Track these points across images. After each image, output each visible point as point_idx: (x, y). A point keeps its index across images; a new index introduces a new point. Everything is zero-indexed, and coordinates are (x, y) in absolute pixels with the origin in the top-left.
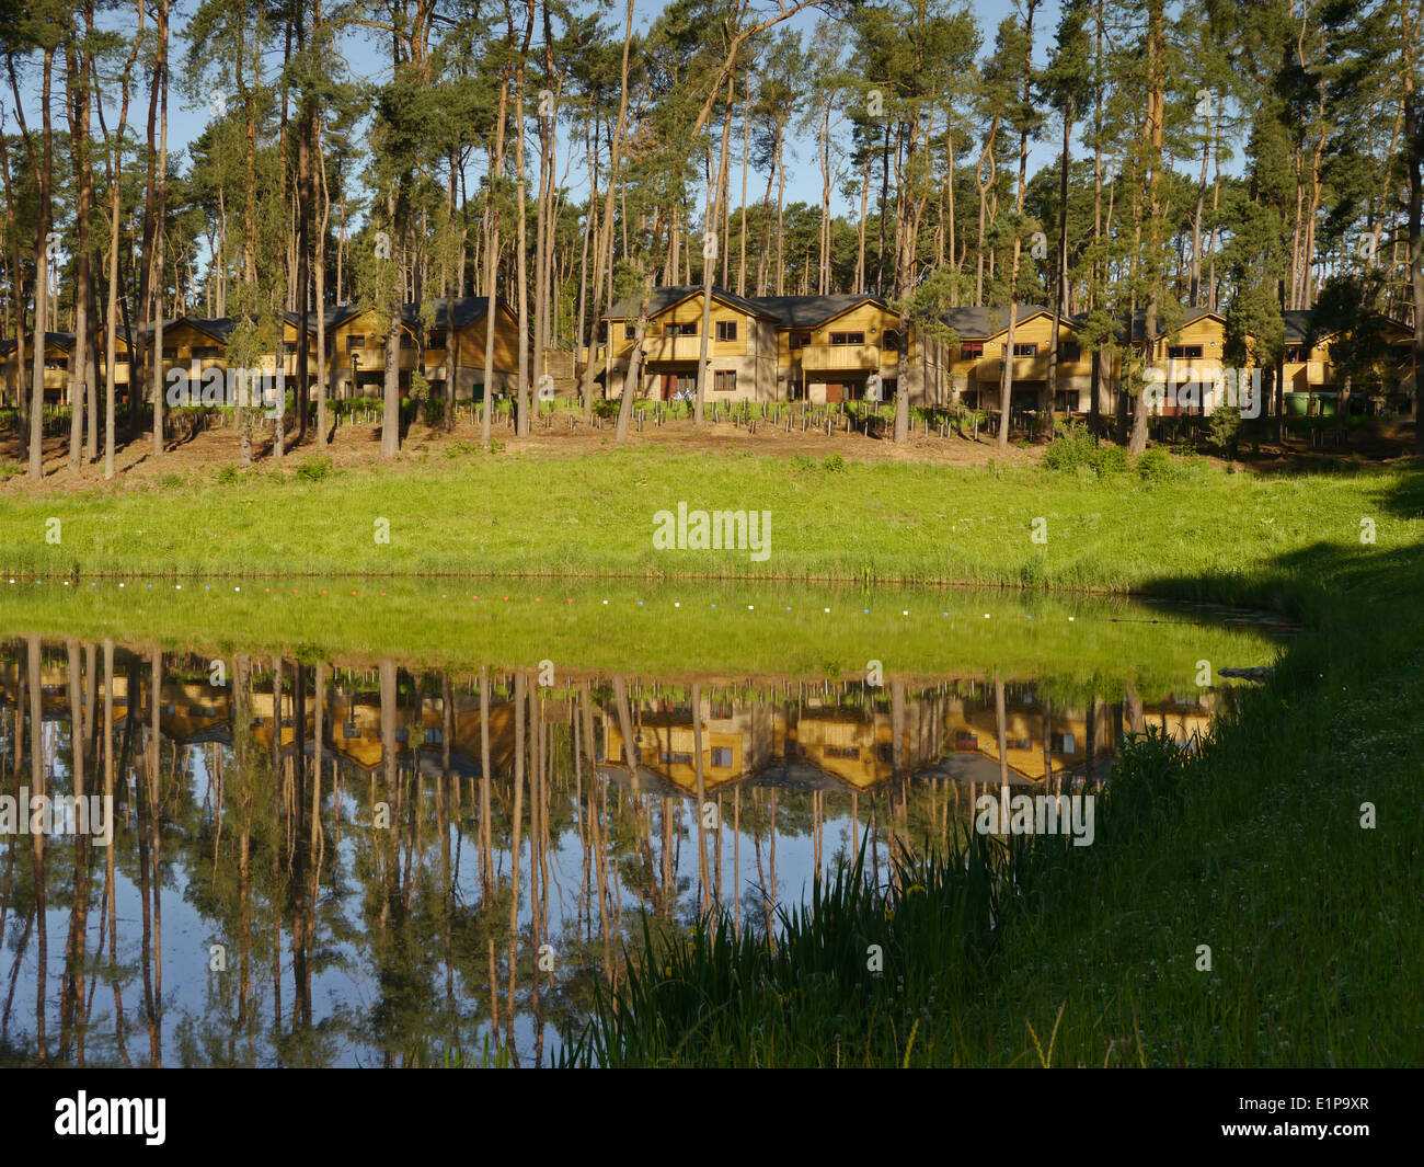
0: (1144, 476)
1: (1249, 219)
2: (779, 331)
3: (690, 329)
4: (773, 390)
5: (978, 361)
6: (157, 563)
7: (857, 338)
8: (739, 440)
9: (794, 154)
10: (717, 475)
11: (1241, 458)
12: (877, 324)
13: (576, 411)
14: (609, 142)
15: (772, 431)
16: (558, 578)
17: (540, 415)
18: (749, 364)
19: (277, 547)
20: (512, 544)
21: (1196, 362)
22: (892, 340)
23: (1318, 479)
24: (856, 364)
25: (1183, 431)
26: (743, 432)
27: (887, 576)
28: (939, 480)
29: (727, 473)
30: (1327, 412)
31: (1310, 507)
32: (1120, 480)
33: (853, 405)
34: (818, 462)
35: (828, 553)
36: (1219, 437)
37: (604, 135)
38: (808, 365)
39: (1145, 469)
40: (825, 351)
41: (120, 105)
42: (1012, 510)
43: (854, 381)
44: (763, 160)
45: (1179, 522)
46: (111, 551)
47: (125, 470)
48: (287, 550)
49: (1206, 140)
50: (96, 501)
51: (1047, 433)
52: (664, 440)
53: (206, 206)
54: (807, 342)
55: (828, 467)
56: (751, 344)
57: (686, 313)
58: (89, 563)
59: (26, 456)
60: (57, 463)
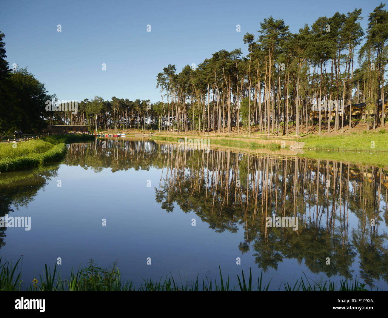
6: (353, 148)
41: (346, 67)
46: (344, 146)
47: (345, 131)
50: (341, 137)
53: (355, 84)
58: (341, 148)
59: (327, 129)
60: (332, 130)
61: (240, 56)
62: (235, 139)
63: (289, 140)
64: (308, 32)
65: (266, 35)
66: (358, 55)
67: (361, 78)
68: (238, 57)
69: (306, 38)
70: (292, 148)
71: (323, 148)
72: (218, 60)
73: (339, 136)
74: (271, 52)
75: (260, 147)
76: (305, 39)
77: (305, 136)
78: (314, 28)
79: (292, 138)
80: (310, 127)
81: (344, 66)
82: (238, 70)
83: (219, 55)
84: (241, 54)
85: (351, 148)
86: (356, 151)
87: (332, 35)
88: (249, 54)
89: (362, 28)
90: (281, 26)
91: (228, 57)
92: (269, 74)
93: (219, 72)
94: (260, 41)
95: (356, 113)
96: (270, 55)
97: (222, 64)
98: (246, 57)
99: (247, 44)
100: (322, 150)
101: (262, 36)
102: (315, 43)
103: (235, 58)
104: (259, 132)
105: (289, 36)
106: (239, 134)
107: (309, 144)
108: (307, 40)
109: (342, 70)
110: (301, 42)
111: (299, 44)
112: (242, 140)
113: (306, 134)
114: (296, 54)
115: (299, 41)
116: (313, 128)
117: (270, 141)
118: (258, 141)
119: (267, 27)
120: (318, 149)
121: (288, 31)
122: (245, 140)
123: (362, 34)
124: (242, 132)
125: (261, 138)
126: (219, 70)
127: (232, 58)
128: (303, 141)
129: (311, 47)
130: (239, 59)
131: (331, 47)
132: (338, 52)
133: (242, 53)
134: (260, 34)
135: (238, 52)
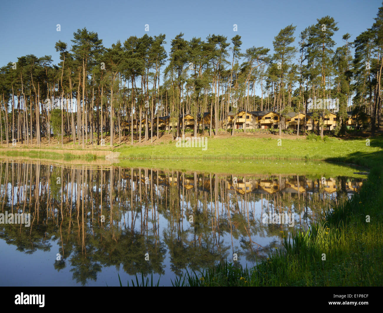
0: (325, 141)
1: (341, 97)
2: (256, 117)
3: (241, 117)
4: (255, 127)
5: (290, 121)
6: (162, 156)
7: (270, 118)
8: (252, 135)
9: (257, 88)
10: (250, 141)
11: (340, 137)
12: (273, 116)
13: (224, 131)
14: (225, 86)
15: (258, 134)
16: (226, 158)
17: (218, 132)
18: (251, 123)
19: (180, 154)
20: (218, 153)
21: (328, 121)
22: (276, 118)
23: (357, 141)
24: (269, 122)
25: (328, 133)
26: (252, 134)
27: (282, 158)
28: (288, 142)
29: (252, 141)
30: (353, 129)
31: (356, 145)
32: (320, 141)
33: (270, 129)
34: (267, 139)
35: (271, 154)
36: (336, 134)
37: (224, 85)
38: (261, 123)
39: (325, 140)
40: (264, 120)
42: (302, 147)
43: (269, 125)
44: (251, 89)
45: (332, 148)
46: (155, 154)
47: (154, 141)
48: (182, 154)
49: (328, 83)
51: (304, 133)
52: (240, 135)
54: (261, 119)
55: (269, 140)
56: (252, 119)
57: (241, 114)
58: (152, 156)
59: (139, 139)
60: (143, 140)
61: (51, 63)
62: (46, 150)
63: (105, 150)
64: (120, 48)
65: (79, 45)
66: (164, 74)
67: (164, 95)
68: (48, 65)
69: (120, 54)
70: (108, 158)
71: (137, 157)
72: (25, 65)
73: (150, 146)
74: (84, 63)
75: (75, 158)
76: (118, 54)
77: (119, 146)
78: (126, 45)
79: (107, 148)
80: (122, 137)
81: (152, 83)
82: (48, 78)
83: (26, 60)
84: (51, 62)
85: (161, 156)
86: (164, 158)
87: (141, 54)
88: (62, 63)
89: (166, 51)
90: (94, 39)
91: (37, 63)
92: (82, 85)
93: (26, 78)
94: (74, 51)
95: (161, 125)
96: (84, 66)
97: (30, 70)
98: (57, 65)
99: (59, 52)
100: (135, 159)
101: (76, 46)
102: (128, 59)
103: (45, 65)
104: (71, 143)
105: (102, 50)
106: (50, 145)
107: (123, 153)
108: (120, 56)
109: (150, 86)
110: (115, 57)
111: (113, 59)
112: (55, 151)
113: (119, 144)
114: (110, 67)
115: (113, 56)
116: (125, 139)
117: (86, 151)
118: (72, 152)
119: (80, 37)
120: (132, 158)
121: (102, 45)
122: (59, 151)
123: (166, 56)
124: (53, 143)
125: (76, 149)
126: (26, 75)
127: (41, 64)
128: (118, 151)
129: (124, 62)
130: (49, 66)
131: (142, 65)
132: (147, 70)
133: (53, 61)
134: (74, 44)
135: (48, 59)
